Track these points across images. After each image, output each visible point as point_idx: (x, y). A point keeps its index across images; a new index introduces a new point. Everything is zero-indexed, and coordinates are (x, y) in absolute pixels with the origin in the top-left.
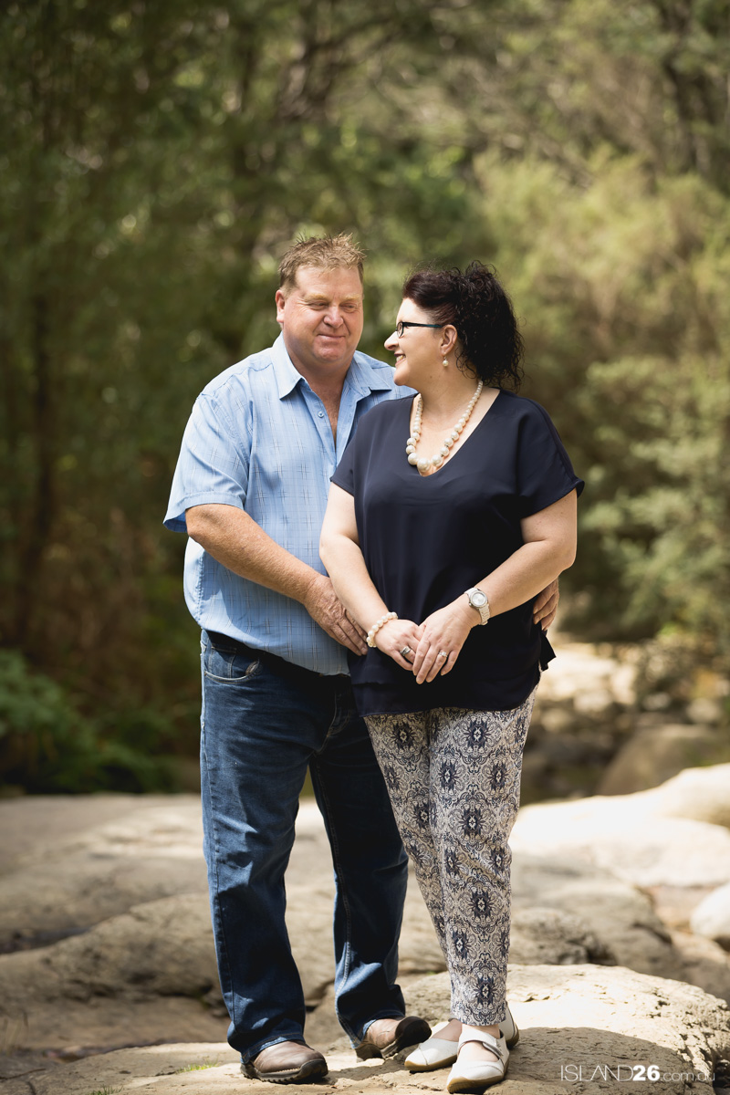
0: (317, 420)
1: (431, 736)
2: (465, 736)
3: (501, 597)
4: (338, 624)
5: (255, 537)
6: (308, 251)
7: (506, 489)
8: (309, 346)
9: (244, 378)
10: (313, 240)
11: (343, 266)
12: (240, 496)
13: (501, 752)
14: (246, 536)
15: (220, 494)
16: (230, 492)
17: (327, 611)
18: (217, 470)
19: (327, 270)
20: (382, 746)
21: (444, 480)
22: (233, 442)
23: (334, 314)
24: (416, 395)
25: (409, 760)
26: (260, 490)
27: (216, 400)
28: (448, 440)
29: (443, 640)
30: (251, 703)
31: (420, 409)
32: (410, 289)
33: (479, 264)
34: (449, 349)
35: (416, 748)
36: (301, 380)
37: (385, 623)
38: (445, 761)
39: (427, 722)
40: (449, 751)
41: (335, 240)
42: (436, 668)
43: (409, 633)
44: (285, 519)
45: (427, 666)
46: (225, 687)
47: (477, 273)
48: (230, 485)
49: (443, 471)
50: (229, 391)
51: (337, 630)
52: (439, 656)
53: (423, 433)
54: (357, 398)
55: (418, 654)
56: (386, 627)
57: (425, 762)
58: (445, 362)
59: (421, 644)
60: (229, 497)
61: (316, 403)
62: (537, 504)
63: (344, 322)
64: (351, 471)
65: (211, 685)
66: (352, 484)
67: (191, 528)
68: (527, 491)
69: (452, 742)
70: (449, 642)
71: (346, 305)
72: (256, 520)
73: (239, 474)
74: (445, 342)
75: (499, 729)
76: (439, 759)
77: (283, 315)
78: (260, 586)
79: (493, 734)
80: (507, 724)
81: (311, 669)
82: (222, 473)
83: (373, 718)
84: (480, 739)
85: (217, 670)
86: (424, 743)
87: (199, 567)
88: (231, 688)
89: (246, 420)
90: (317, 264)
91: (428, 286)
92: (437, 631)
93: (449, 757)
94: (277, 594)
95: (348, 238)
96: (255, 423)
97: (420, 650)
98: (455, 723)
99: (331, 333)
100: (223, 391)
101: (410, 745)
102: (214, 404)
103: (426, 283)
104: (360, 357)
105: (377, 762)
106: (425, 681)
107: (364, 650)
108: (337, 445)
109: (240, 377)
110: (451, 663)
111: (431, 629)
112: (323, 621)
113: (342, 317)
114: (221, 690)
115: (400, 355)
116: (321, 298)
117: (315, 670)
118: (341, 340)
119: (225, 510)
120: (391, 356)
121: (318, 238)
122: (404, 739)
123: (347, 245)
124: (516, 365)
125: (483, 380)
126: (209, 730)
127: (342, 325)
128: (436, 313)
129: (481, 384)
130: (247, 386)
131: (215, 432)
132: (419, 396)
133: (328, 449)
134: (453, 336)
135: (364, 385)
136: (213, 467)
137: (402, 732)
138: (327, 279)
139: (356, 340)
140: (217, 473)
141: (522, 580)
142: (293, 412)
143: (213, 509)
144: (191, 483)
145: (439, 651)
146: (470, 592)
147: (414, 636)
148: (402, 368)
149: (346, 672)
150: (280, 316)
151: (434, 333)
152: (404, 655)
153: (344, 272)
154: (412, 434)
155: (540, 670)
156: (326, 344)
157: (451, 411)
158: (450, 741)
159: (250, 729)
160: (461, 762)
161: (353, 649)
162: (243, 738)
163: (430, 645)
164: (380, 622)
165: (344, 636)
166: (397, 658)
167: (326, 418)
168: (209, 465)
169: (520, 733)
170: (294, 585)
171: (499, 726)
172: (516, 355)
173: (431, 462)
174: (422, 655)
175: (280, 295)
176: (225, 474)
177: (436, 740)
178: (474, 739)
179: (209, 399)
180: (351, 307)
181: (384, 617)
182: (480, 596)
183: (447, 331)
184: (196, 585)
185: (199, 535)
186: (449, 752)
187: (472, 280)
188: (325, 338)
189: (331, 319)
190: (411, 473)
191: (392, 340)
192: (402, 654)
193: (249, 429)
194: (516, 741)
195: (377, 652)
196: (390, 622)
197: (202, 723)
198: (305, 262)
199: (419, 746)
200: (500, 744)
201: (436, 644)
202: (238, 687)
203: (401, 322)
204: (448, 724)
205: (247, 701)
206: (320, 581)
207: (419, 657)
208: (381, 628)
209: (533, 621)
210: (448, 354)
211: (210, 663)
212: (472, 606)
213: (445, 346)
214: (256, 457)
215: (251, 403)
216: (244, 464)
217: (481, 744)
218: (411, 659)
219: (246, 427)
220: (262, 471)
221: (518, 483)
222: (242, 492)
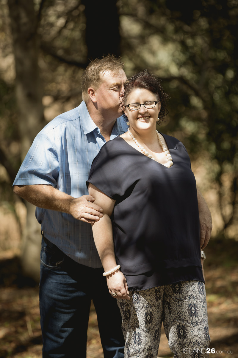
69: (192, 293)
160: (199, 302)
186: (192, 298)
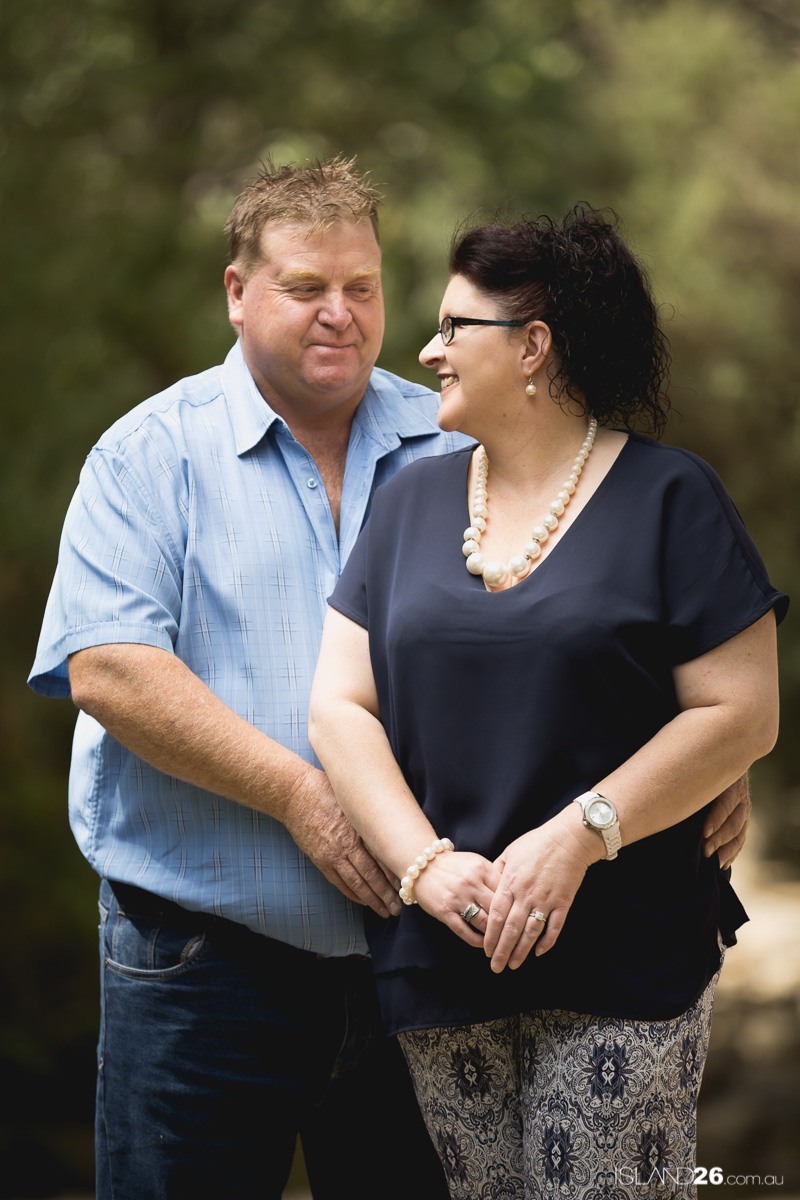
0: (304, 493)
1: (525, 1073)
2: (585, 1074)
3: (642, 809)
4: (347, 858)
5: (195, 701)
6: (281, 194)
7: (644, 614)
8: (294, 365)
9: (172, 420)
10: (287, 173)
11: (347, 218)
12: (169, 629)
13: (654, 1107)
14: (177, 699)
15: (130, 625)
16: (149, 623)
17: (326, 834)
18: (125, 582)
19: (318, 226)
20: (432, 1092)
21: (531, 598)
22: (153, 533)
23: (336, 304)
24: (475, 447)
25: (482, 1120)
26: (203, 617)
27: (122, 459)
28: (540, 530)
29: (538, 889)
30: (191, 1016)
31: (484, 474)
32: (465, 258)
33: (587, 209)
34: (536, 365)
35: (495, 1097)
36: (276, 422)
37: (430, 861)
38: (550, 1123)
39: (516, 1048)
40: (557, 1105)
41: (327, 170)
42: (526, 942)
43: (473, 878)
44: (248, 672)
45: (509, 939)
46: (143, 988)
47: (585, 224)
48: (147, 610)
49: (528, 584)
50: (145, 443)
51: (345, 870)
52: (531, 920)
53: (491, 517)
54: (377, 454)
55: (492, 917)
56: (432, 869)
57: (514, 1125)
58: (530, 388)
59: (497, 898)
60: (146, 631)
61: (303, 462)
62: (701, 641)
63: (354, 319)
64: (364, 588)
65: (117, 984)
66: (364, 610)
67: (78, 689)
68: (682, 616)
70: (548, 893)
71: (355, 288)
72: (198, 673)
73: (165, 591)
74: (529, 353)
75: (648, 1061)
76: (541, 1120)
77: (240, 310)
78: (203, 792)
79: (638, 1070)
80: (663, 1050)
81: (299, 946)
82: (135, 588)
83: (415, 1036)
84: (614, 1080)
85: (129, 955)
86: (511, 1086)
87: (95, 762)
88: (154, 989)
89: (177, 493)
90: (301, 216)
91: (496, 252)
92: (524, 872)
93: (557, 1115)
94: (234, 805)
95: (351, 164)
96: (193, 499)
97: (496, 910)
98: (566, 1049)
99: (334, 340)
100: (134, 441)
101: (484, 1090)
102: (118, 466)
103: (493, 245)
104: (381, 379)
105: (424, 1125)
106: (507, 967)
107: (394, 909)
108: (342, 538)
109: (164, 418)
110: (553, 933)
111: (514, 870)
112: (319, 853)
113: (349, 310)
114: (135, 993)
115: (446, 376)
116: (309, 277)
117: (307, 947)
118: (349, 352)
119: (139, 654)
120: (432, 375)
121: (293, 167)
122: (472, 1080)
123: (349, 177)
124: (655, 390)
125: (596, 417)
126: (112, 1073)
127: (350, 325)
128: (513, 300)
129: (593, 424)
130: (176, 432)
131: (121, 515)
132: (481, 449)
133: (325, 545)
134: (544, 342)
135: (388, 430)
136: (118, 578)
137: (468, 1066)
138: (317, 242)
139: (375, 348)
140: (124, 589)
141: (678, 779)
142: (262, 477)
143: (119, 653)
144: (78, 607)
145: (531, 910)
146: (585, 799)
147: (485, 882)
148: (451, 399)
149: (363, 950)
150: (235, 311)
151: (510, 337)
152: (469, 921)
153: (348, 229)
154: (474, 521)
155: (721, 945)
156: (324, 360)
157: (542, 477)
158: (558, 1084)
159: (189, 1066)
161: (374, 905)
162: (174, 1086)
163: (513, 899)
164: (421, 860)
165: (358, 881)
166: (456, 926)
167: (322, 490)
168: (110, 573)
169: (689, 1068)
170: (266, 786)
171: (649, 1055)
172: (657, 373)
173: (508, 568)
174: (500, 919)
175: (233, 275)
176: (139, 590)
177: (531, 1082)
178: (602, 1080)
179: (109, 456)
180: (363, 290)
181: (428, 850)
182: (603, 808)
183: (533, 332)
184: (90, 796)
185: (91, 701)
187: (577, 238)
188: (323, 350)
189: (331, 314)
190: (472, 588)
191: (434, 348)
192: (464, 920)
193: (183, 509)
194: (683, 1083)
195: (417, 914)
196: (439, 857)
197: (100, 1058)
198: (276, 214)
199: (502, 1093)
200: (653, 1090)
201: (524, 896)
202: (166, 987)
203: (448, 317)
204: (553, 1051)
205: (183, 1013)
206: (311, 780)
207: (495, 922)
208: (423, 871)
209: (703, 851)
210: (536, 373)
211: (116, 941)
212: (589, 826)
213: (530, 358)
214: (195, 562)
215: (185, 462)
216: (173, 572)
217: (617, 1090)
218: (480, 927)
219: (178, 506)
220: (206, 586)
221: (664, 601)
222: (171, 622)
